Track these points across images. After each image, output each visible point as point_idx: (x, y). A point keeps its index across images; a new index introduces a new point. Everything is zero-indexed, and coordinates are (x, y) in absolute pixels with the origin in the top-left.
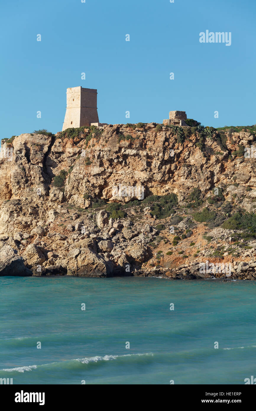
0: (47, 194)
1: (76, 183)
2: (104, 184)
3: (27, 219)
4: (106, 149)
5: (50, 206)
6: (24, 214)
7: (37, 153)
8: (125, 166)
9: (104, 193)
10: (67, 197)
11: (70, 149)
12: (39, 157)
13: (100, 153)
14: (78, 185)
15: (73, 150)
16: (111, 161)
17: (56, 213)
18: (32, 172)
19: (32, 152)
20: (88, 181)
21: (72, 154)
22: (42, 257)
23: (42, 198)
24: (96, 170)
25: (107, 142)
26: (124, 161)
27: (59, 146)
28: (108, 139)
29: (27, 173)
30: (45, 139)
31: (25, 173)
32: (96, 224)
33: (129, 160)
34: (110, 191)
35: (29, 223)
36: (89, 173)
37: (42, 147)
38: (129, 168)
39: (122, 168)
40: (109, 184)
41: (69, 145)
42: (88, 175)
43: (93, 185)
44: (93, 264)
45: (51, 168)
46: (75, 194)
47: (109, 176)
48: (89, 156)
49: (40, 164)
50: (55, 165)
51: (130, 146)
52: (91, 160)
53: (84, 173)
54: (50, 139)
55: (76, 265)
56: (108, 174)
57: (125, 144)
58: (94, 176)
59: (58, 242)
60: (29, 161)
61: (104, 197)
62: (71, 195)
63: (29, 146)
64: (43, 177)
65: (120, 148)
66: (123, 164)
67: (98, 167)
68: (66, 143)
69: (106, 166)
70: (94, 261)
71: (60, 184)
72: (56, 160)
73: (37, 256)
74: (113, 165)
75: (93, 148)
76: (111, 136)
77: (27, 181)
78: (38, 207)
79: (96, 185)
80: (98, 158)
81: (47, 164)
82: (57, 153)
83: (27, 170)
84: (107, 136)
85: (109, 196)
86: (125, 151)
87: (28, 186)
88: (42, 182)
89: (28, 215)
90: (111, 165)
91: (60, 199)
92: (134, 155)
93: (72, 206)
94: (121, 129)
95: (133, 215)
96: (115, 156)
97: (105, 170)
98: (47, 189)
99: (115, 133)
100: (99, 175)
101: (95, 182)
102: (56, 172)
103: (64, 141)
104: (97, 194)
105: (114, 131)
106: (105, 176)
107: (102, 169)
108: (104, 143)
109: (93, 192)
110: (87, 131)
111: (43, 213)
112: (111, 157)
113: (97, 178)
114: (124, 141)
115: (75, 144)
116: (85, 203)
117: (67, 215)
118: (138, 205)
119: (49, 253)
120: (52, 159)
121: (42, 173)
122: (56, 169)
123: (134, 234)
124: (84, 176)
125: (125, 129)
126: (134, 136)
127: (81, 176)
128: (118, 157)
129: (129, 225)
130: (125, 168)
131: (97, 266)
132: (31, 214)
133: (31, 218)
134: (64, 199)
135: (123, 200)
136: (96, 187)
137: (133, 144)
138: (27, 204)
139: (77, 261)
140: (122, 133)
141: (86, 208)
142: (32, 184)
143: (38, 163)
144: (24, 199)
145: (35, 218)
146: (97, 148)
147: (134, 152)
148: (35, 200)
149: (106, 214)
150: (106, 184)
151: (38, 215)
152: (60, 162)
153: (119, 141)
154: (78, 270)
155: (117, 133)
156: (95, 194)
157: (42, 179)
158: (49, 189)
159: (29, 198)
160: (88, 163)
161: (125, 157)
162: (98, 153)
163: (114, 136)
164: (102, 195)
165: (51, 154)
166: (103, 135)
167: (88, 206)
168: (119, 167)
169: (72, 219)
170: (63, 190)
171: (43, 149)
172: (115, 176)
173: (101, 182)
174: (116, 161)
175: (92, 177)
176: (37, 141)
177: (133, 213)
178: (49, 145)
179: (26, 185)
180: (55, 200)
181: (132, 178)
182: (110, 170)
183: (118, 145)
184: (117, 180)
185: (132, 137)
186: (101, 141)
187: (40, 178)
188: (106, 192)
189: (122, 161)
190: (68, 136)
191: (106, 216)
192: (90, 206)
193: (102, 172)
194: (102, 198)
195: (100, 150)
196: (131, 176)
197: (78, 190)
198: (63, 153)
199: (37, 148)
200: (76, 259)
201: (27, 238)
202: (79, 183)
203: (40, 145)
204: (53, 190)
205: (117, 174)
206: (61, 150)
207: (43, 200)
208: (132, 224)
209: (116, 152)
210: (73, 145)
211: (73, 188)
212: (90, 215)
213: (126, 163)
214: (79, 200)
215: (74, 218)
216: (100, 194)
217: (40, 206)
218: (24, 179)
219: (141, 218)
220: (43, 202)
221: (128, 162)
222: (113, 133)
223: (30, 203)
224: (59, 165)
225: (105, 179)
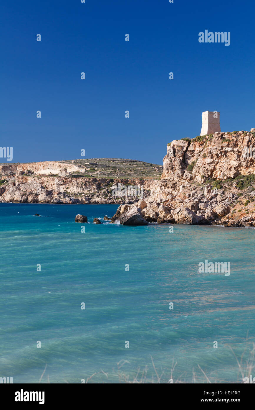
0: (182, 176)
1: (198, 169)
2: (214, 169)
3: (170, 190)
4: (214, 148)
5: (183, 183)
6: (168, 188)
7: (179, 152)
8: (226, 158)
9: (213, 175)
10: (193, 177)
11: (198, 149)
12: (180, 154)
13: (211, 150)
14: (199, 170)
15: (199, 149)
16: (217, 155)
17: (184, 187)
18: (176, 163)
19: (176, 151)
20: (205, 167)
21: (199, 152)
22: (167, 213)
23: (179, 178)
24: (209, 160)
25: (215, 143)
26: (225, 155)
27: (192, 147)
28: (216, 141)
29: (173, 163)
30: (185, 143)
31: (172, 163)
32: (204, 193)
33: (228, 154)
34: (217, 173)
35: (170, 193)
36: (205, 162)
37: (182, 147)
38: (228, 159)
39: (224, 159)
40: (217, 169)
41: (197, 146)
42: (205, 163)
43: (207, 170)
44: (186, 217)
45: (188, 160)
46: (197, 175)
47: (217, 164)
48: (206, 153)
49: (180, 158)
50: (189, 158)
51: (228, 146)
52: (206, 155)
53: (202, 163)
54: (187, 143)
55: (177, 218)
56: (216, 163)
57: (225, 144)
58: (208, 164)
59: (178, 204)
60: (175, 156)
61: (214, 177)
62: (195, 176)
63: (175, 147)
64: (181, 165)
65: (222, 147)
66: (225, 156)
67: (210, 158)
68: (196, 145)
69: (215, 158)
70: (186, 215)
71: (190, 170)
72: (190, 155)
73: (164, 212)
74: (219, 157)
75: (208, 148)
76: (218, 140)
77: (172, 168)
78: (176, 183)
79: (209, 169)
80: (210, 154)
81: (186, 157)
82: (191, 151)
83: (173, 161)
84: (215, 140)
85: (216, 176)
86: (225, 149)
87: (173, 171)
88: (181, 168)
89: (170, 188)
90: (218, 157)
91: (189, 178)
92: (231, 151)
93: (195, 182)
94: (224, 135)
95: (226, 187)
96: (219, 152)
97: (214, 160)
98: (183, 173)
99: (220, 138)
100: (211, 163)
101: (208, 168)
102: (190, 162)
103: (195, 144)
104: (209, 175)
105: (219, 137)
106: (214, 164)
107: (212, 160)
108: (213, 144)
109: (207, 174)
110: (208, 138)
111: (179, 186)
112: (217, 153)
113: (210, 166)
114: (225, 142)
115: (201, 145)
116: (201, 180)
117: (189, 188)
118: (231, 181)
119: (171, 211)
120: (188, 155)
121: (181, 163)
122: (190, 160)
123: (223, 199)
124: (202, 164)
125: (226, 135)
126: (231, 139)
127: (201, 164)
128: (221, 153)
129: (221, 194)
130: (226, 159)
131: (187, 219)
132: (172, 187)
133: (171, 189)
134: (191, 178)
135: (223, 178)
136: (209, 171)
137: (230, 145)
138: (171, 182)
139: (178, 215)
140: (224, 138)
141: (202, 184)
142: (175, 170)
143: (179, 157)
144: (169, 178)
145: (174, 190)
146: (210, 147)
147: (230, 149)
148: (175, 179)
149: (210, 187)
150: (215, 169)
151: (176, 188)
152: (193, 156)
153: (222, 143)
154: (178, 221)
155: (221, 138)
156: (208, 175)
157: (180, 167)
158: (184, 172)
159: (172, 178)
160: (205, 156)
161: (226, 152)
162: (210, 150)
163: (219, 140)
164: (213, 176)
165: (188, 152)
166: (213, 139)
167: (203, 182)
168: (223, 158)
169: (191, 190)
170: (191, 173)
171: (183, 149)
172: (220, 164)
173: (211, 167)
174: (220, 155)
175: (206, 165)
176: (180, 144)
177: (227, 186)
178: (187, 146)
179: (172, 170)
180: (186, 179)
181: (229, 165)
182: (217, 160)
183: (221, 145)
184: (221, 166)
185: (229, 140)
186: (212, 143)
187: (179, 166)
188: (214, 174)
189: (224, 155)
190: (197, 141)
191: (209, 188)
192: (204, 182)
193: (212, 162)
194: (213, 177)
195: (211, 149)
196: (228, 164)
197: (199, 172)
198: (194, 151)
199: (179, 148)
200: (178, 214)
201: (164, 202)
202: (200, 168)
203: (181, 147)
204: (186, 173)
205: (221, 162)
206: (193, 149)
207: (180, 179)
208: (223, 193)
209: (220, 150)
210: (199, 146)
211: (196, 171)
212: (201, 188)
213: (226, 156)
214: (199, 179)
215: (192, 190)
216: (211, 175)
217: (178, 182)
218: (171, 167)
219: (230, 189)
220: (179, 180)
221: (227, 155)
222: (219, 138)
223: (172, 181)
224: (192, 158)
225: (214, 166)
